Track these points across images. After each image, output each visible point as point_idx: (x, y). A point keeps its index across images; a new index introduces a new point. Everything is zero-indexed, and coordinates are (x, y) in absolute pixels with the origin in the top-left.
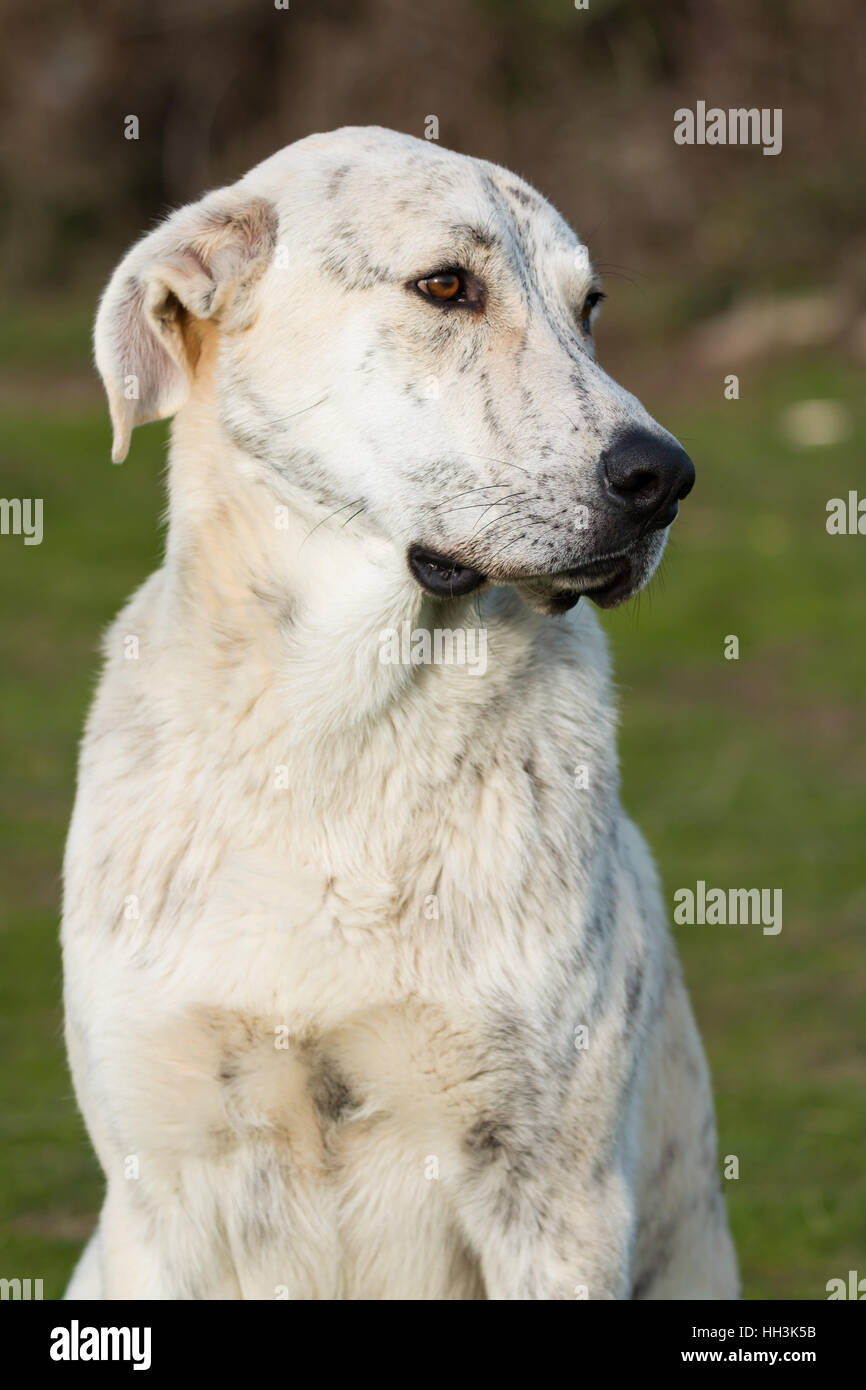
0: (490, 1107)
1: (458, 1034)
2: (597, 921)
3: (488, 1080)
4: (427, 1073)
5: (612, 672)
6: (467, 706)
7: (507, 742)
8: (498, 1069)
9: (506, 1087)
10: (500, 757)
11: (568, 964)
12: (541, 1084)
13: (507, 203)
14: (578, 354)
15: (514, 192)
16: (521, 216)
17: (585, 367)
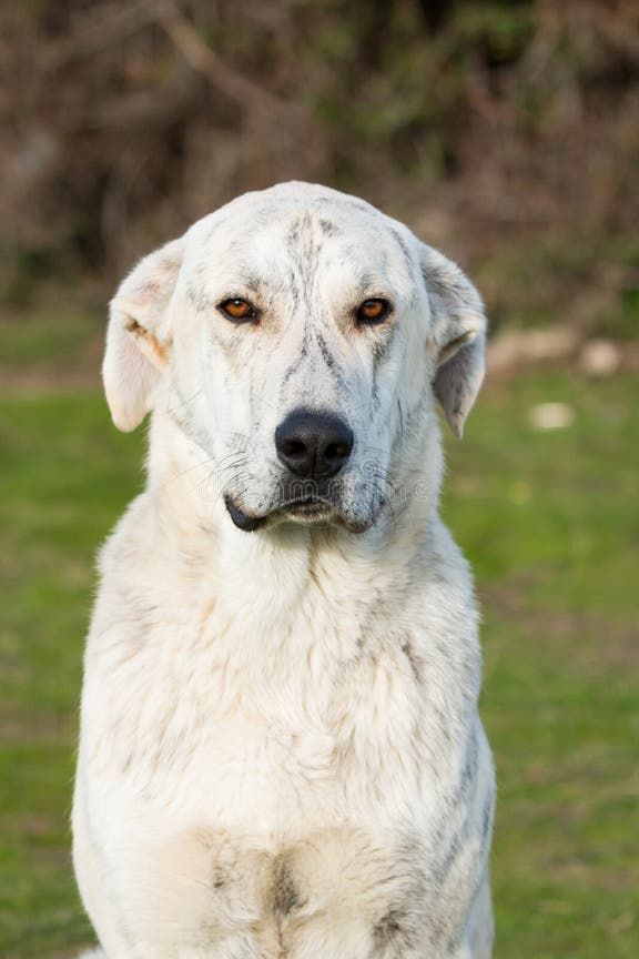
0: (396, 901)
1: (377, 850)
2: (468, 767)
3: (395, 883)
4: (352, 879)
5: (472, 586)
6: (358, 603)
7: (390, 634)
8: (402, 875)
9: (406, 887)
10: (386, 646)
11: (449, 799)
12: (426, 886)
13: (312, 234)
14: (314, 349)
15: (323, 224)
16: (316, 243)
17: (308, 359)
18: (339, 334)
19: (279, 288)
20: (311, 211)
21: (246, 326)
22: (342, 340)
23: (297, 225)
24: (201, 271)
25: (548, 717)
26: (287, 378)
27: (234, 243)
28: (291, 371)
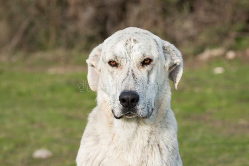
13: (131, 43)
14: (130, 74)
15: (134, 40)
16: (132, 45)
17: (128, 77)
18: (137, 69)
19: (123, 58)
20: (132, 36)
21: (115, 68)
22: (138, 71)
23: (127, 41)
24: (105, 53)
25: (214, 147)
26: (123, 82)
27: (112, 46)
28: (124, 80)
